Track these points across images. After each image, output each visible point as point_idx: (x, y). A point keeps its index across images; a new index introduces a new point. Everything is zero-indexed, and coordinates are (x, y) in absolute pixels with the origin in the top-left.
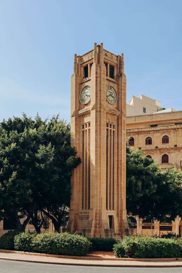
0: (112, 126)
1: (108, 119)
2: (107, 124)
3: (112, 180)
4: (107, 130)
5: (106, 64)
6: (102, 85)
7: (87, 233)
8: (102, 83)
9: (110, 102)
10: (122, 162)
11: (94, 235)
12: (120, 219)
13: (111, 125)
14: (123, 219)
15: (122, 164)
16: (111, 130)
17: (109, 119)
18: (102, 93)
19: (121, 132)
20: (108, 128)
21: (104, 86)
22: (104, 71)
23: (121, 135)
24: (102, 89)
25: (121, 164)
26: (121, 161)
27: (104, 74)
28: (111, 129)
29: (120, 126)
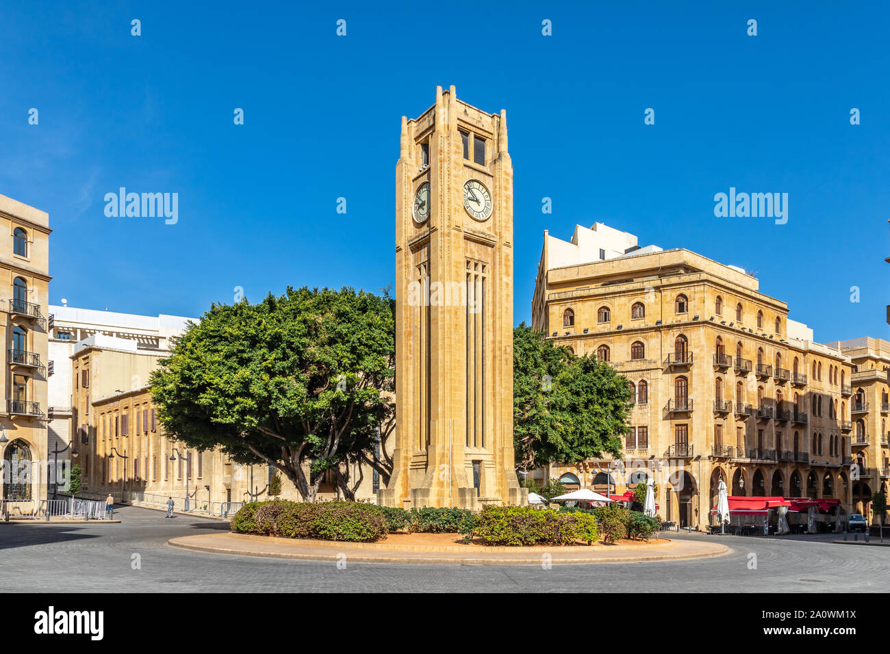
0: (480, 267)
1: (469, 250)
2: (468, 263)
3: (479, 382)
4: (468, 275)
5: (464, 133)
6: (453, 178)
7: (419, 498)
8: (453, 172)
9: (474, 216)
10: (504, 344)
11: (439, 502)
12: (498, 467)
13: (476, 265)
14: (506, 467)
15: (503, 349)
16: (476, 277)
17: (472, 252)
18: (452, 195)
19: (501, 279)
20: (469, 271)
21: (457, 179)
22: (458, 147)
23: (501, 286)
24: (453, 185)
25: (500, 349)
26: (501, 342)
27: (459, 153)
28: (477, 273)
29: (498, 266)
